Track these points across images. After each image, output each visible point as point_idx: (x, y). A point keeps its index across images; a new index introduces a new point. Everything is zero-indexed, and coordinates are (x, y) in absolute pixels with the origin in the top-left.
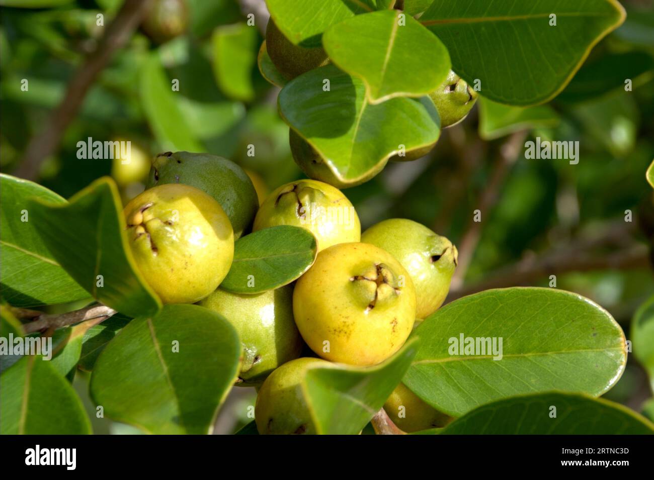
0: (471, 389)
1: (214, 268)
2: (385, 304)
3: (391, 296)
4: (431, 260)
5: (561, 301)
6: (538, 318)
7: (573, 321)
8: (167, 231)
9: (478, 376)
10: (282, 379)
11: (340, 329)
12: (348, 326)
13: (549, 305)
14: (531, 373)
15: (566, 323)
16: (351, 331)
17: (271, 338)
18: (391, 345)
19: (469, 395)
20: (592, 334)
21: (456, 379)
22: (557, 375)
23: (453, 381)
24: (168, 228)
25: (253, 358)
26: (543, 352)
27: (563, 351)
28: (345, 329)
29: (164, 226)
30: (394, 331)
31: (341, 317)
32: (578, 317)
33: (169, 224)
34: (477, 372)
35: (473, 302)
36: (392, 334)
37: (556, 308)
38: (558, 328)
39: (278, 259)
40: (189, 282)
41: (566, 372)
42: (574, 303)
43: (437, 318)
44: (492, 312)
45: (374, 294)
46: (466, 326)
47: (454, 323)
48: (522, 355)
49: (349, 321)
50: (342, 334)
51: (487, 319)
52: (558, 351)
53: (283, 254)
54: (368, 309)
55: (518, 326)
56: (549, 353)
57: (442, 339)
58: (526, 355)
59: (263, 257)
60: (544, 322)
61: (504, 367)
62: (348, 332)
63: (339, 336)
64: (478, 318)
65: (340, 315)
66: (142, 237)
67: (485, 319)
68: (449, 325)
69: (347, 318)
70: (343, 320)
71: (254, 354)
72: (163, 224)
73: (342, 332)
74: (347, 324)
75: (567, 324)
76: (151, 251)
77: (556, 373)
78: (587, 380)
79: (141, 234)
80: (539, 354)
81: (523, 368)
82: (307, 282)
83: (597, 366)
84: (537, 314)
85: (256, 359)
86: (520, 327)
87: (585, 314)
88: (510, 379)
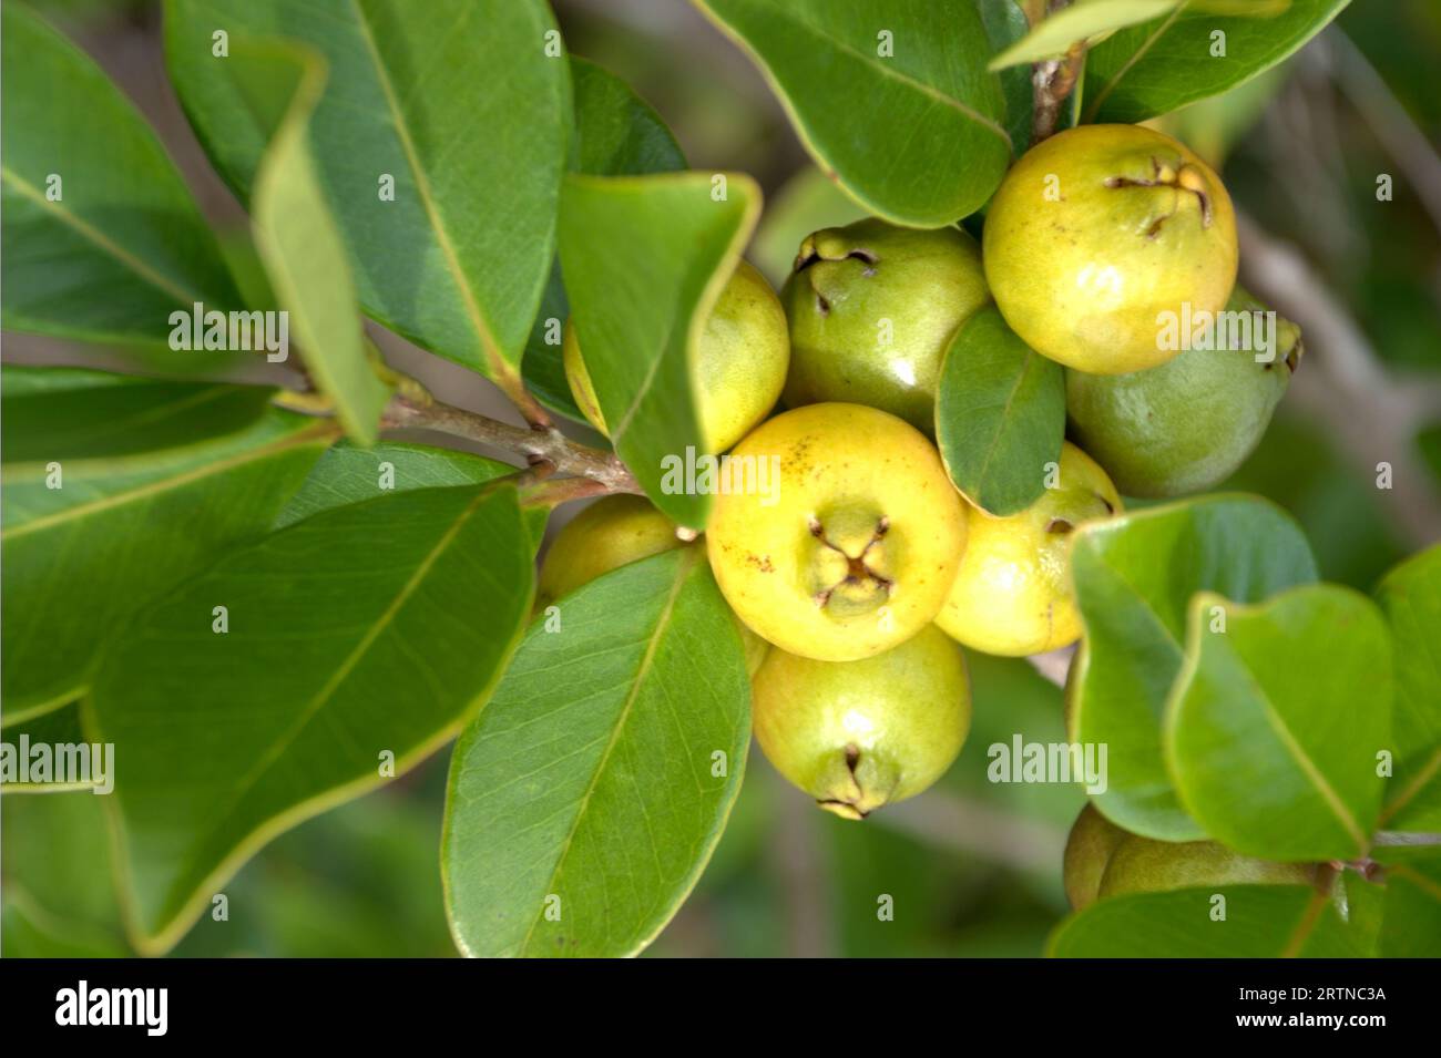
0: (574, 673)
1: (1030, 283)
2: (807, 559)
3: (818, 578)
4: (853, 750)
5: (655, 905)
6: (644, 848)
7: (606, 911)
8: (1140, 219)
9: (592, 697)
10: (763, 312)
11: (802, 456)
12: (801, 472)
13: (659, 880)
14: (548, 792)
15: (609, 896)
16: (789, 473)
17: (848, 348)
18: (727, 545)
19: (564, 663)
20: (564, 935)
21: (607, 654)
22: (520, 835)
23: (606, 649)
24: (1145, 224)
25: (828, 297)
26: (577, 831)
27: (559, 869)
28: (798, 465)
29: (1153, 217)
30: (750, 559)
31: (825, 467)
32: (609, 922)
33: (1155, 229)
34: (600, 697)
35: (733, 743)
36: (748, 551)
37: (646, 890)
38: (608, 877)
39: (990, 429)
40: (1027, 223)
41: (518, 853)
42: (639, 927)
43: (736, 668)
44: (697, 771)
45: (837, 542)
46: (695, 714)
47: (711, 694)
48: (591, 791)
49: (808, 478)
50: (792, 457)
51: (687, 757)
52: (564, 860)
53: (996, 445)
54: (815, 523)
55: (647, 807)
56: (568, 842)
57: (693, 660)
58: (586, 800)
59: (1008, 409)
60: (630, 856)
61: (584, 749)
62: (790, 468)
63: (791, 449)
64: (699, 742)
65: (828, 467)
66: (1151, 171)
67: (690, 754)
68: (713, 684)
69: (817, 477)
70: (817, 468)
71: (834, 302)
72: (1158, 216)
73: (795, 457)
74: (806, 471)
75: (606, 896)
76: (1117, 176)
77: (526, 834)
78: (484, 882)
79: (1158, 170)
80: (577, 823)
81: (565, 782)
82: (920, 447)
83: (500, 916)
84: (652, 851)
85: (825, 306)
86: (644, 809)
87: (609, 938)
88: (556, 748)
